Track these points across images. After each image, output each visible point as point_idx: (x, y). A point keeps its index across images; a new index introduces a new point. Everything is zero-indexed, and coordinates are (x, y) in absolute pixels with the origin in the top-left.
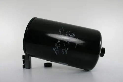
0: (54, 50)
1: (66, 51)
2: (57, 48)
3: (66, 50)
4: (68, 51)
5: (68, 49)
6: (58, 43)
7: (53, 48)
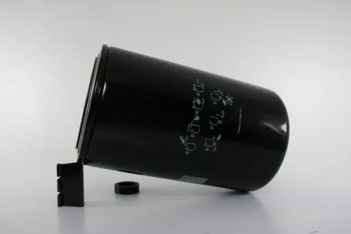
0: (183, 141)
1: (214, 144)
2: (193, 136)
3: (216, 141)
4: (219, 143)
5: (219, 137)
6: (195, 122)
7: (181, 138)
